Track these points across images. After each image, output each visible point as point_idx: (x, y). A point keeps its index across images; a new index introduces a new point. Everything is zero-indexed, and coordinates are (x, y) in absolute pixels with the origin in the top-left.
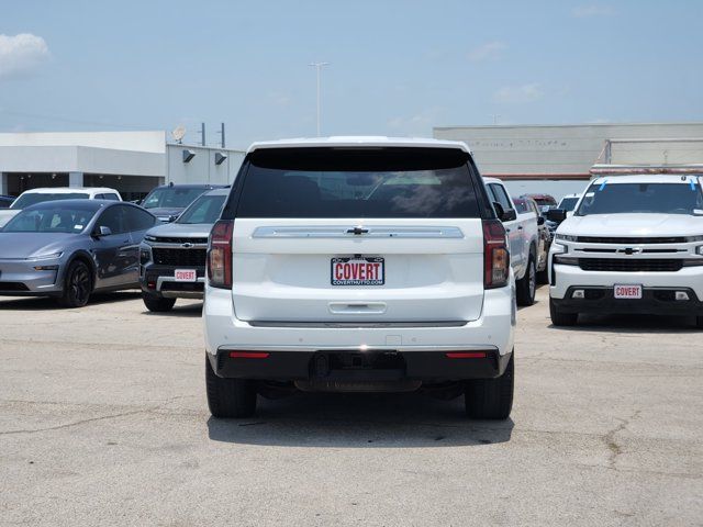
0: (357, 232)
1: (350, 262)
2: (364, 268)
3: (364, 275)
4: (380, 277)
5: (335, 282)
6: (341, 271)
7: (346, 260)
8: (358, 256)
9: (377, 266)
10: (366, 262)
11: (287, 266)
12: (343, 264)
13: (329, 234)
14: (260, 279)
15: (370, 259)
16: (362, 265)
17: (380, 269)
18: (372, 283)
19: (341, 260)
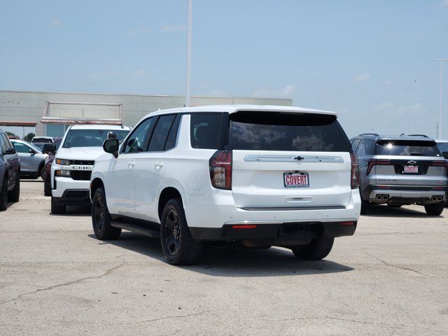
0: (299, 158)
1: (293, 175)
2: (299, 178)
3: (300, 182)
4: (307, 183)
5: (286, 186)
6: (289, 180)
7: (291, 174)
8: (297, 172)
9: (305, 177)
10: (300, 175)
11: (261, 177)
12: (290, 176)
13: (284, 160)
14: (247, 184)
15: (302, 174)
16: (298, 176)
17: (307, 179)
18: (304, 186)
19: (288, 174)
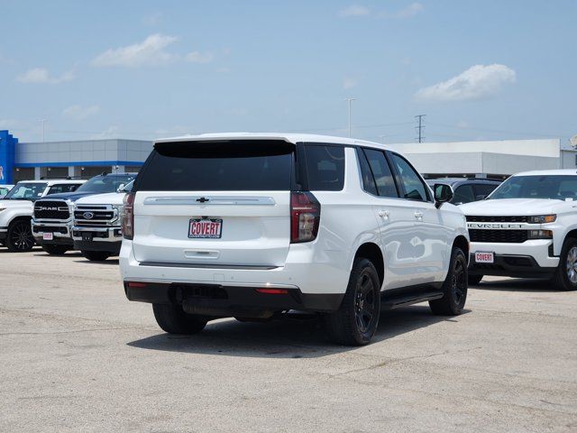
0: (202, 200)
1: (201, 222)
2: (209, 226)
3: (209, 231)
4: (219, 233)
5: (191, 236)
6: (195, 228)
7: (198, 220)
8: (205, 218)
9: (217, 225)
10: (210, 222)
11: (163, 224)
12: (197, 223)
13: (182, 203)
14: (147, 234)
15: (213, 220)
16: (208, 224)
17: (219, 227)
18: (213, 237)
19: (196, 220)
